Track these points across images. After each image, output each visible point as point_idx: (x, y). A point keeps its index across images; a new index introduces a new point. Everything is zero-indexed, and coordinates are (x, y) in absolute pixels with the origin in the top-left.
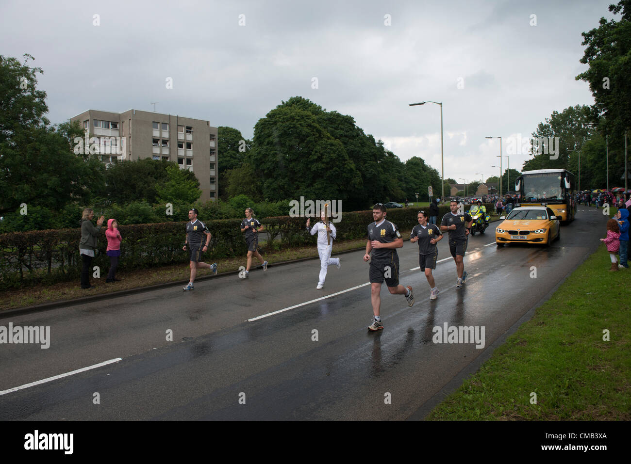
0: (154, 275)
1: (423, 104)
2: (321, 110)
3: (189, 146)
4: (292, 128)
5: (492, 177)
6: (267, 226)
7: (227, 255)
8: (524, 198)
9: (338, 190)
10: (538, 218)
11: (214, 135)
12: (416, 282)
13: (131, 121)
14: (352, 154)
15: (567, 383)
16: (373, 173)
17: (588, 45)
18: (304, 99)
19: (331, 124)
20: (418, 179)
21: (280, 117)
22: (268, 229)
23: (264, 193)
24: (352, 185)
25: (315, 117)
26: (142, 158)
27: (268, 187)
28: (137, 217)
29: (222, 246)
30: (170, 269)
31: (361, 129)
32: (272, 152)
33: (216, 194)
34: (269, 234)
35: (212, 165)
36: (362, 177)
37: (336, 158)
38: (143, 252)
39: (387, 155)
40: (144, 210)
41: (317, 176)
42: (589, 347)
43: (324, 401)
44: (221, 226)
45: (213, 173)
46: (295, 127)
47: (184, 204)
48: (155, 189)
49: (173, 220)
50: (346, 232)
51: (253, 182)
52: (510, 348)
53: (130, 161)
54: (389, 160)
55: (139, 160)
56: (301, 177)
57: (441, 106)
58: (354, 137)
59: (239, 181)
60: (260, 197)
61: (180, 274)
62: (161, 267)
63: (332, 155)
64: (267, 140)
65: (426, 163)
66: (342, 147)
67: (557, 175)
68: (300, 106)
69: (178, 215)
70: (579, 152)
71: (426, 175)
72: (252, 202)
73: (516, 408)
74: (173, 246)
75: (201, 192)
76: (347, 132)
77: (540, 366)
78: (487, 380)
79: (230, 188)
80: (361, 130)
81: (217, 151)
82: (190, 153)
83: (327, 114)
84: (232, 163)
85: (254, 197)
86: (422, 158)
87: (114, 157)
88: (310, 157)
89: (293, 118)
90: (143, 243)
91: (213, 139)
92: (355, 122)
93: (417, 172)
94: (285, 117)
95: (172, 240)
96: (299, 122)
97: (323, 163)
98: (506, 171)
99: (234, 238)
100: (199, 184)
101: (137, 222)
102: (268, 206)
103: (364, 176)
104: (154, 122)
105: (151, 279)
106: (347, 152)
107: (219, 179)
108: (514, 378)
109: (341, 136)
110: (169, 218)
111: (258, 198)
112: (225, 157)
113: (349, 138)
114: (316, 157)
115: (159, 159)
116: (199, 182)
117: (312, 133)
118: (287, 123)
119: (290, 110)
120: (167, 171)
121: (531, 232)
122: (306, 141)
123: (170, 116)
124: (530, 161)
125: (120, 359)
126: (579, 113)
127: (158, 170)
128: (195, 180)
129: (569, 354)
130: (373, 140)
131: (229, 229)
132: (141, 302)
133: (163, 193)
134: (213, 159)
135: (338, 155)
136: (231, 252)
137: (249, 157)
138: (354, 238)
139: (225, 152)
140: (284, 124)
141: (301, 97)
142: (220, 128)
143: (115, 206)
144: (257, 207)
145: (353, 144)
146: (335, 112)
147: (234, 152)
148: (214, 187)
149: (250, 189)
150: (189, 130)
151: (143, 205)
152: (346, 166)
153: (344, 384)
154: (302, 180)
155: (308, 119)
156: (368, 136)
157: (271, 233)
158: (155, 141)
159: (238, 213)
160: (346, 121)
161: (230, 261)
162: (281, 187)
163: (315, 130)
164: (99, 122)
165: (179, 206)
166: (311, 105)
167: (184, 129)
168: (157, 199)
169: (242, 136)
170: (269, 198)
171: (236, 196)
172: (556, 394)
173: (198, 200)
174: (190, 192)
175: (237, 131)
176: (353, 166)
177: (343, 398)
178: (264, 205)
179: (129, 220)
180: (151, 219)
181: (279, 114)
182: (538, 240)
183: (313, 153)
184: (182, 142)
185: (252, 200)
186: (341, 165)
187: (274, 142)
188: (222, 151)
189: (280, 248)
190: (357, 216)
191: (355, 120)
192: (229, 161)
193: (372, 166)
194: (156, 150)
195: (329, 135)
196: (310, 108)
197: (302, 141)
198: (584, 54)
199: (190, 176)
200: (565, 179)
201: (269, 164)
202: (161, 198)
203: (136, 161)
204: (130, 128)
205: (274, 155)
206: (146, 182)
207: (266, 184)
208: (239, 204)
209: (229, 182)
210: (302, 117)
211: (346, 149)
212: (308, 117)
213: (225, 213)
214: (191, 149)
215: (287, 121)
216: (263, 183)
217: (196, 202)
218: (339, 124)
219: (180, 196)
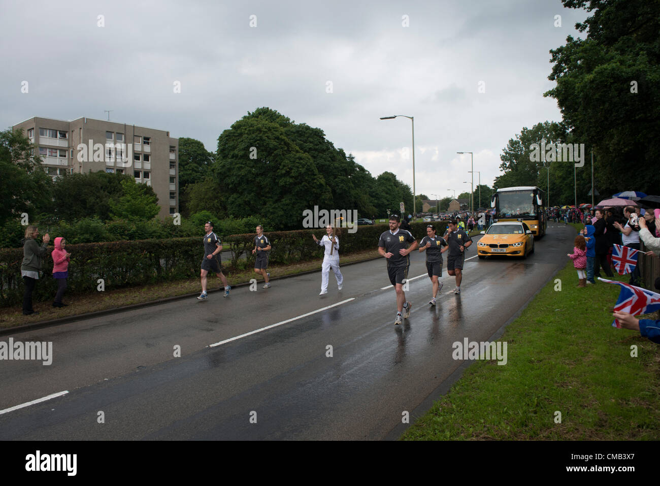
0: (106, 299)
1: (394, 118)
2: (289, 122)
3: (146, 158)
4: (258, 140)
5: (464, 192)
6: (231, 245)
7: (188, 275)
8: (500, 214)
10: (516, 232)
11: (174, 147)
12: (387, 301)
13: (81, 130)
14: (322, 169)
15: (536, 401)
16: (343, 188)
17: (556, 63)
18: (271, 110)
19: (300, 137)
20: (390, 195)
21: (246, 129)
22: (232, 247)
23: (229, 209)
24: (322, 201)
25: (283, 130)
26: (94, 171)
27: (233, 203)
28: (88, 235)
29: (182, 266)
30: (124, 292)
31: (331, 142)
32: (237, 166)
33: (177, 210)
34: (233, 253)
35: (172, 179)
36: (332, 192)
37: (305, 173)
38: (94, 273)
39: (358, 170)
40: (95, 228)
41: (285, 191)
42: (557, 364)
43: (291, 429)
44: (181, 245)
45: (173, 187)
46: (261, 139)
47: (141, 221)
48: (109, 205)
49: (128, 238)
50: (315, 250)
51: (216, 198)
52: (480, 367)
53: (80, 173)
54: (360, 175)
55: (91, 172)
56: (268, 192)
57: (413, 121)
58: (324, 151)
59: (201, 195)
60: (225, 214)
61: (135, 297)
62: (114, 290)
63: (301, 169)
64: (232, 153)
65: (398, 178)
66: (312, 161)
67: (530, 192)
68: (267, 117)
69: (134, 232)
70: (548, 168)
71: (398, 191)
72: (216, 219)
73: (486, 429)
74: (128, 266)
75: (159, 208)
76: (317, 145)
77: (509, 385)
78: (458, 401)
79: (192, 203)
80: (331, 144)
81: (177, 164)
82: (148, 166)
83: (295, 126)
84: (194, 177)
85: (217, 213)
86: (394, 173)
87: (63, 170)
88: (278, 171)
89: (259, 130)
90: (93, 264)
91: (173, 150)
92: (325, 135)
93: (388, 187)
94: (251, 128)
95: (126, 260)
96: (266, 135)
97: (292, 177)
98: (478, 187)
99: (196, 257)
100: (157, 200)
101: (88, 241)
102: (233, 223)
103: (334, 192)
104: (107, 131)
105: (103, 303)
106: (316, 166)
107: (179, 194)
108: (484, 398)
109: (310, 149)
110: (124, 237)
111: (222, 214)
112: (186, 170)
113: (319, 152)
114: (284, 172)
115: (113, 172)
116: (157, 197)
117: (279, 146)
118: (254, 135)
119: (257, 121)
120: (122, 185)
121: (510, 245)
122: (273, 155)
123: (125, 125)
124: (501, 176)
125: (67, 392)
126: (548, 130)
127: (112, 184)
128: (153, 194)
129: (538, 372)
130: (344, 154)
131: (190, 248)
132: (91, 329)
133: (118, 209)
134: (173, 172)
135: (307, 169)
136: (192, 273)
137: (213, 170)
139: (186, 165)
140: (250, 136)
141: (268, 108)
142: (181, 138)
143: (63, 223)
144: (221, 224)
145: (323, 158)
146: (304, 124)
147: (196, 165)
148: (174, 203)
149: (214, 204)
150: (146, 140)
151: (95, 222)
152: (315, 181)
153: (311, 411)
154: (270, 195)
155: (276, 131)
156: (338, 150)
157: (235, 252)
159: (200, 230)
160: (315, 135)
161: (190, 282)
162: (247, 203)
163: (282, 143)
164: (45, 131)
165: (135, 223)
166: (279, 116)
167: (141, 139)
168: (111, 215)
169: (205, 148)
170: (234, 214)
171: (198, 212)
172: (525, 412)
173: (156, 216)
174: (147, 208)
175: (199, 142)
176: (323, 181)
177: (310, 425)
178: (229, 222)
179: (79, 238)
180: (104, 238)
181: (244, 126)
182: (515, 252)
183: (281, 167)
184: (139, 154)
185: (216, 216)
186: (310, 180)
187: (239, 155)
188: (183, 163)
189: (245, 268)
191: (324, 133)
192: (191, 174)
193: (343, 181)
194: (110, 162)
195: (298, 148)
196: (277, 120)
197: (269, 154)
198: (551, 71)
199: (148, 191)
200: (537, 196)
201: (234, 178)
202: (115, 214)
203: (88, 174)
204: (80, 138)
205: (240, 168)
206: (98, 197)
207: (231, 199)
208: (201, 221)
209: (191, 198)
210: (269, 129)
211: (315, 163)
212: (276, 129)
213: (186, 231)
214: (148, 161)
215: (253, 133)
216: (228, 199)
217: (155, 218)
218: (308, 137)
219: (136, 212)
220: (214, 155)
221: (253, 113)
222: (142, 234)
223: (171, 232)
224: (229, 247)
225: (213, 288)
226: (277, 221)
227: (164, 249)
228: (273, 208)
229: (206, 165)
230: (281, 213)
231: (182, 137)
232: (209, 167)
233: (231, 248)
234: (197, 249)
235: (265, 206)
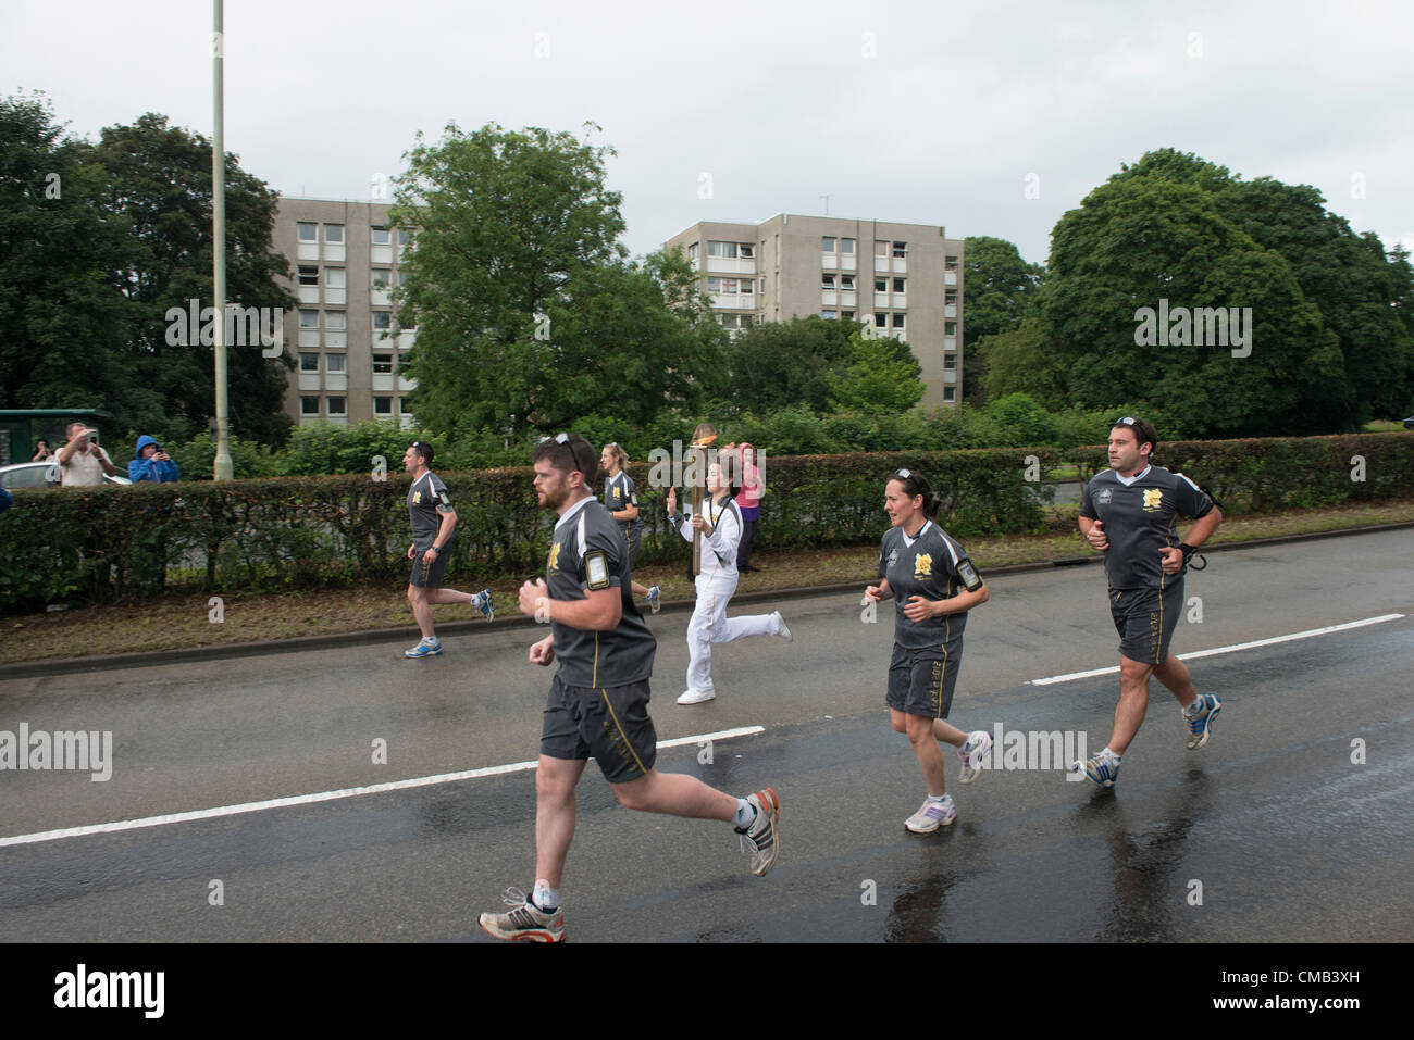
0: (827, 564)
2: (1226, 179)
3: (898, 285)
4: (1147, 227)
6: (1080, 467)
7: (984, 529)
9: (1268, 380)
11: (955, 258)
13: (779, 238)
14: (1312, 286)
16: (1375, 333)
18: (1179, 153)
19: (1254, 211)
21: (1116, 205)
22: (1083, 474)
23: (1072, 389)
24: (1312, 367)
25: (1209, 197)
26: (801, 317)
27: (1083, 374)
28: (791, 441)
29: (973, 510)
30: (858, 554)
31: (1342, 219)
32: (1095, 291)
33: (957, 393)
35: (949, 326)
36: (1341, 345)
37: (1266, 298)
38: (804, 514)
40: (803, 428)
43: (1224, 898)
44: (972, 464)
45: (952, 344)
46: (1154, 226)
47: (887, 413)
48: (827, 382)
49: (862, 448)
50: (1289, 489)
51: (1045, 364)
53: (776, 323)
55: (795, 320)
59: (1011, 359)
60: (1063, 399)
62: (839, 547)
63: (1255, 291)
64: (1082, 262)
66: (1286, 267)
68: (1170, 172)
69: (874, 437)
72: (1043, 411)
74: (866, 504)
75: (923, 388)
76: (1300, 228)
79: (990, 377)
80: (1342, 222)
81: (960, 295)
82: (900, 301)
83: (1243, 185)
84: (996, 320)
85: (1047, 398)
87: (747, 318)
88: (1195, 297)
89: (1150, 204)
90: (804, 496)
91: (953, 266)
92: (1325, 201)
94: (1131, 201)
95: (863, 490)
96: (1167, 214)
99: (1001, 492)
100: (919, 371)
102: (1082, 421)
103: (1347, 343)
104: (825, 237)
105: (821, 572)
106: (1299, 282)
107: (965, 357)
109: (1283, 239)
110: (855, 445)
111: (1056, 400)
112: (979, 307)
113: (1307, 246)
115: (836, 316)
116: (920, 364)
117: (1201, 238)
118: (1136, 218)
119: (1144, 183)
120: (851, 343)
122: (1183, 259)
123: (875, 223)
125: (760, 729)
127: (833, 341)
128: (910, 360)
130: (1379, 247)
131: (990, 471)
132: (800, 618)
133: (843, 391)
134: (951, 312)
135: (1274, 290)
136: (992, 524)
137: (1038, 304)
138: (1314, 505)
139: (980, 294)
140: (1128, 220)
141: (1172, 150)
142: (969, 239)
143: (749, 418)
144: (1055, 423)
145: (1319, 260)
146: (1267, 179)
147: (1000, 294)
148: (953, 377)
149: (1039, 379)
150: (899, 249)
151: (803, 416)
152: (1295, 318)
153: (1278, 868)
155: (1192, 202)
156: (1363, 237)
158: (828, 278)
159: (1009, 435)
160: (1297, 201)
161: (989, 545)
162: (1117, 375)
163: (1208, 230)
164: (716, 245)
165: (876, 419)
166: (1200, 165)
167: (888, 248)
168: (831, 402)
169: (1021, 256)
170: (1084, 400)
171: (1004, 396)
173: (917, 405)
174: (899, 387)
175: (1008, 244)
176: (1316, 318)
177: (1275, 900)
178: (1073, 418)
179: (775, 446)
180: (819, 447)
181: (1113, 197)
183: (1203, 287)
184: (885, 278)
185: (1043, 405)
186: (1281, 317)
187: (1101, 265)
188: (973, 293)
190: (1325, 448)
191: (1322, 196)
192: (988, 315)
193: (1372, 315)
194: (830, 299)
195: (1248, 239)
196: (1196, 175)
197: (1175, 258)
199: (900, 352)
201: (1087, 319)
202: (838, 402)
203: (790, 323)
204: (776, 254)
205: (1101, 296)
206: (808, 368)
207: (1079, 366)
208: (1011, 414)
209: (989, 365)
210: (1175, 199)
211: (1297, 273)
212: (1191, 198)
213: (978, 436)
215: (1134, 212)
216: (1070, 366)
217: (913, 410)
218: (1278, 209)
219: (878, 395)
220: (1040, 271)
221: (1135, 165)
222: (890, 441)
223: (945, 437)
224: (1074, 473)
225: (1039, 561)
226: (1189, 416)
227: (937, 473)
228: (1182, 387)
229: (1023, 294)
230: (1202, 397)
231: (970, 236)
232: (1030, 298)
233: (1079, 475)
234: (1005, 475)
235: (1163, 382)
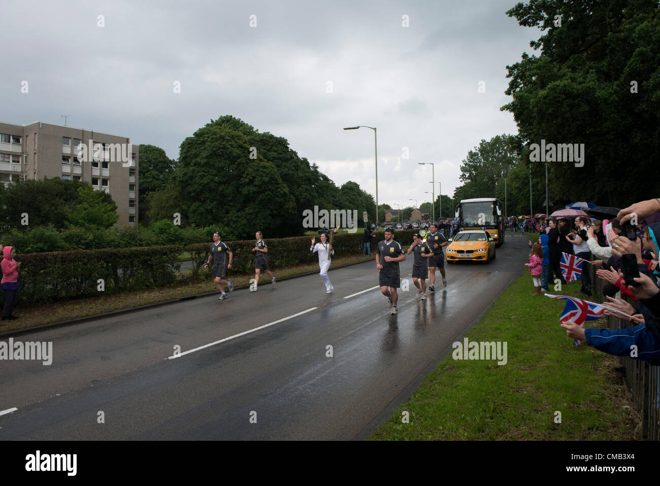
0: (60, 310)
1: (357, 128)
2: (253, 131)
3: (105, 165)
4: (221, 148)
5: (426, 202)
6: (192, 254)
7: (146, 286)
8: (463, 224)
9: (270, 215)
10: (479, 240)
11: (135, 154)
12: (349, 310)
13: (37, 135)
14: (285, 177)
15: (492, 407)
16: (307, 197)
17: (511, 78)
18: (235, 118)
19: (264, 145)
20: (353, 204)
21: (208, 137)
22: (193, 257)
23: (190, 217)
24: (286, 210)
25: (247, 138)
26: (49, 177)
27: (194, 211)
28: (42, 244)
29: (141, 276)
30: (79, 303)
31: (295, 152)
32: (200, 174)
33: (136, 219)
34: (195, 262)
35: (132, 187)
36: (296, 202)
37: (268, 181)
38: (46, 284)
39: (322, 179)
40: (49, 237)
41: (248, 200)
42: (512, 370)
44: (140, 254)
45: (133, 195)
46: (224, 147)
47: (98, 229)
48: (64, 213)
49: (84, 247)
50: (278, 259)
51: (178, 206)
52: (440, 375)
53: (34, 180)
54: (324, 184)
55: (46, 179)
56: (231, 201)
57: (376, 132)
58: (287, 160)
59: (162, 203)
60: (186, 222)
61: (90, 308)
62: (68, 301)
63: (264, 178)
64: (194, 161)
65: (361, 188)
66: (276, 170)
67: (490, 204)
68: (230, 126)
69: (91, 241)
70: (505, 180)
71: (361, 201)
73: (444, 436)
75: (118, 217)
76: (280, 154)
77: (467, 391)
78: (417, 408)
79: (152, 212)
80: (295, 153)
81: (137, 172)
82: (106, 173)
83: (259, 135)
84: (155, 184)
86: (357, 183)
87: (16, 177)
88: (241, 179)
89: (222, 138)
90: (47, 274)
91: (134, 157)
92: (289, 144)
93: (352, 197)
94: (215, 136)
95: (82, 270)
96: (229, 143)
97: (256, 186)
98: (439, 197)
99: (155, 267)
100: (116, 208)
101: (42, 250)
102: (195, 232)
103: (297, 201)
104: (63, 137)
105: (57, 315)
106: (280, 175)
107: (139, 202)
108: (442, 405)
109: (274, 158)
110: (80, 246)
112: (147, 178)
113: (283, 161)
114: (247, 180)
115: (69, 178)
116: (116, 204)
117: (243, 155)
119: (220, 129)
120: (78, 193)
121: (475, 251)
122: (236, 163)
123: (83, 131)
124: (461, 187)
125: (15, 409)
126: (505, 142)
127: (68, 192)
128: (112, 203)
129: (495, 378)
130: (308, 164)
131: (149, 257)
133: (74, 217)
135: (271, 179)
136: (151, 283)
137: (174, 178)
138: (287, 266)
139: (147, 172)
140: (213, 144)
141: (231, 116)
142: (141, 146)
143: (15, 232)
144: (183, 233)
145: (287, 167)
146: (268, 133)
147: (157, 173)
148: (133, 211)
151: (50, 231)
152: (279, 190)
154: (232, 204)
155: (240, 139)
156: (302, 160)
157: (196, 262)
158: (65, 158)
159: (161, 239)
160: (279, 143)
161: (149, 293)
162: (210, 212)
163: (246, 152)
165: (92, 232)
166: (243, 124)
168: (66, 223)
169: (167, 155)
170: (195, 223)
171: (158, 220)
172: (482, 418)
173: (115, 225)
174: (105, 216)
175: (161, 150)
176: (286, 190)
178: (191, 231)
179: (32, 247)
180: (59, 247)
181: (208, 133)
182: (480, 257)
183: (244, 176)
186: (274, 189)
187: (202, 163)
188: (144, 171)
189: (206, 278)
190: (290, 242)
191: (288, 142)
192: (151, 182)
193: (307, 190)
194: (67, 169)
195: (261, 157)
196: (241, 128)
197: (233, 162)
198: (508, 87)
199: (106, 198)
200: (497, 207)
201: (196, 186)
202: (71, 223)
203: (43, 181)
204: (35, 143)
205: (203, 177)
206: (53, 205)
207: (193, 208)
208: (162, 229)
209: (151, 206)
210: (233, 137)
211: (279, 172)
212: (239, 137)
213: (145, 240)
214: (107, 168)
215: (216, 141)
216: (189, 207)
217: (112, 227)
218: (272, 146)
219: (93, 220)
220: (175, 163)
221: (216, 121)
222: (100, 243)
223: (130, 241)
224: (189, 256)
225: (173, 299)
226: (240, 230)
227: (122, 259)
228: (237, 217)
229: (168, 173)
230: (245, 222)
231: (143, 144)
232: (171, 175)
233: (192, 257)
234: (156, 259)
235: (228, 215)
